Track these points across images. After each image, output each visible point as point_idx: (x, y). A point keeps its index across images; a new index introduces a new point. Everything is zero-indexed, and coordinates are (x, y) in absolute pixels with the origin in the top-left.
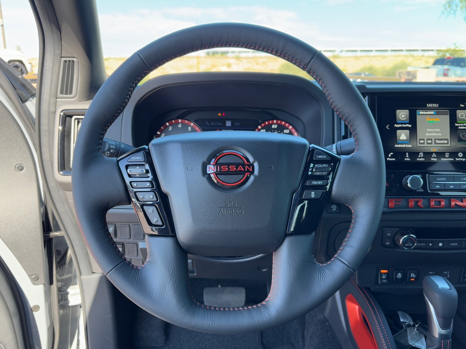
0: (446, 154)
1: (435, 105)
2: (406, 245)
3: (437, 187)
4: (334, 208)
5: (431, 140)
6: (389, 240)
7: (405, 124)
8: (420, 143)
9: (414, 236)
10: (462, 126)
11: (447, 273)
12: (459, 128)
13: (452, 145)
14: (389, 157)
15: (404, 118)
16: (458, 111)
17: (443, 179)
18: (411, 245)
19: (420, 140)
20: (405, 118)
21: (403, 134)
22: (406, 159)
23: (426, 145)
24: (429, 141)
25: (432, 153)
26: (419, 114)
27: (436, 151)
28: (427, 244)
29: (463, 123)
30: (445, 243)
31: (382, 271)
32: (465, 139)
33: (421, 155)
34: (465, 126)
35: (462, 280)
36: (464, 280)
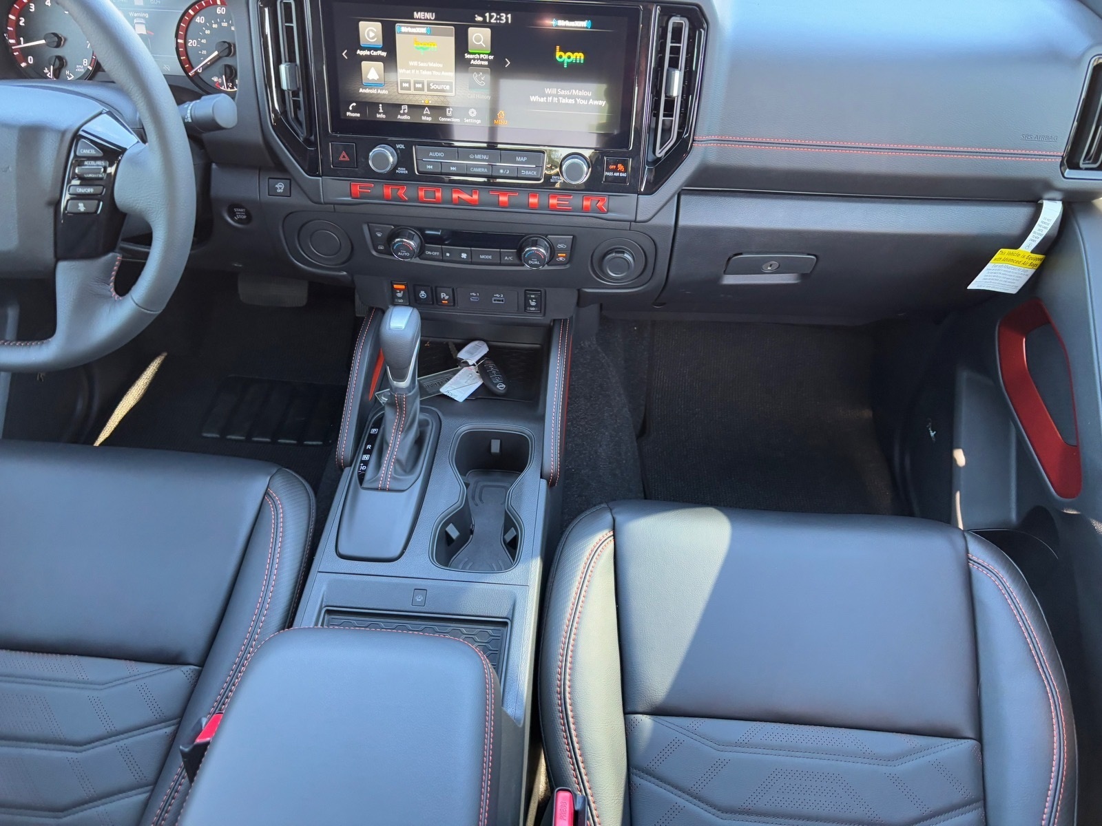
0: (448, 110)
1: (429, 16)
2: (399, 254)
3: (429, 167)
4: (280, 188)
5: (422, 82)
7: (376, 49)
8: (403, 88)
10: (478, 59)
11: (500, 297)
12: (472, 62)
13: (457, 93)
14: (349, 111)
15: (373, 38)
16: (470, 30)
17: (440, 154)
18: (407, 254)
19: (402, 81)
20: (376, 39)
21: (372, 69)
22: (378, 116)
23: (412, 92)
25: (423, 107)
26: (401, 33)
27: (430, 103)
28: (443, 253)
29: (479, 54)
30: (470, 254)
31: (395, 286)
32: (482, 83)
33: (404, 109)
34: (482, 60)
35: (525, 309)
36: (528, 308)
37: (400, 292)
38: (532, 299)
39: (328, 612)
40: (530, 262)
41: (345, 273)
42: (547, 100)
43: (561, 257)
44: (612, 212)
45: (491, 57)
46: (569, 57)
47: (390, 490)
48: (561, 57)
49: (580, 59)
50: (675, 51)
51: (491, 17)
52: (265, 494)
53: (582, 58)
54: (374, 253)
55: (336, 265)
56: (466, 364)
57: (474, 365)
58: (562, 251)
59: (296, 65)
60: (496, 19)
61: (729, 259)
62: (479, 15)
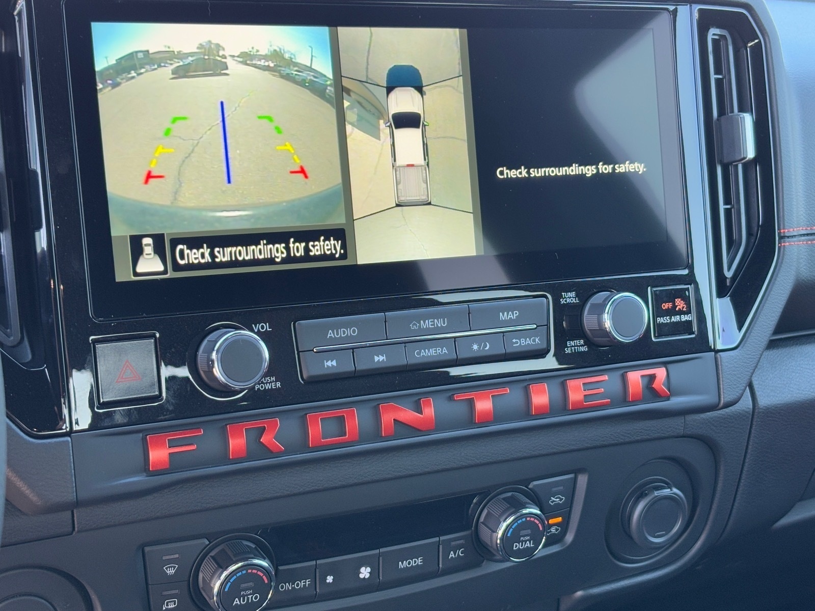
2: (234, 601)
3: (329, 363)
6: (176, 591)
9: (264, 563)
17: (349, 332)
18: (254, 598)
28: (319, 579)
30: (378, 565)
40: (517, 547)
43: (554, 526)
58: (555, 511)
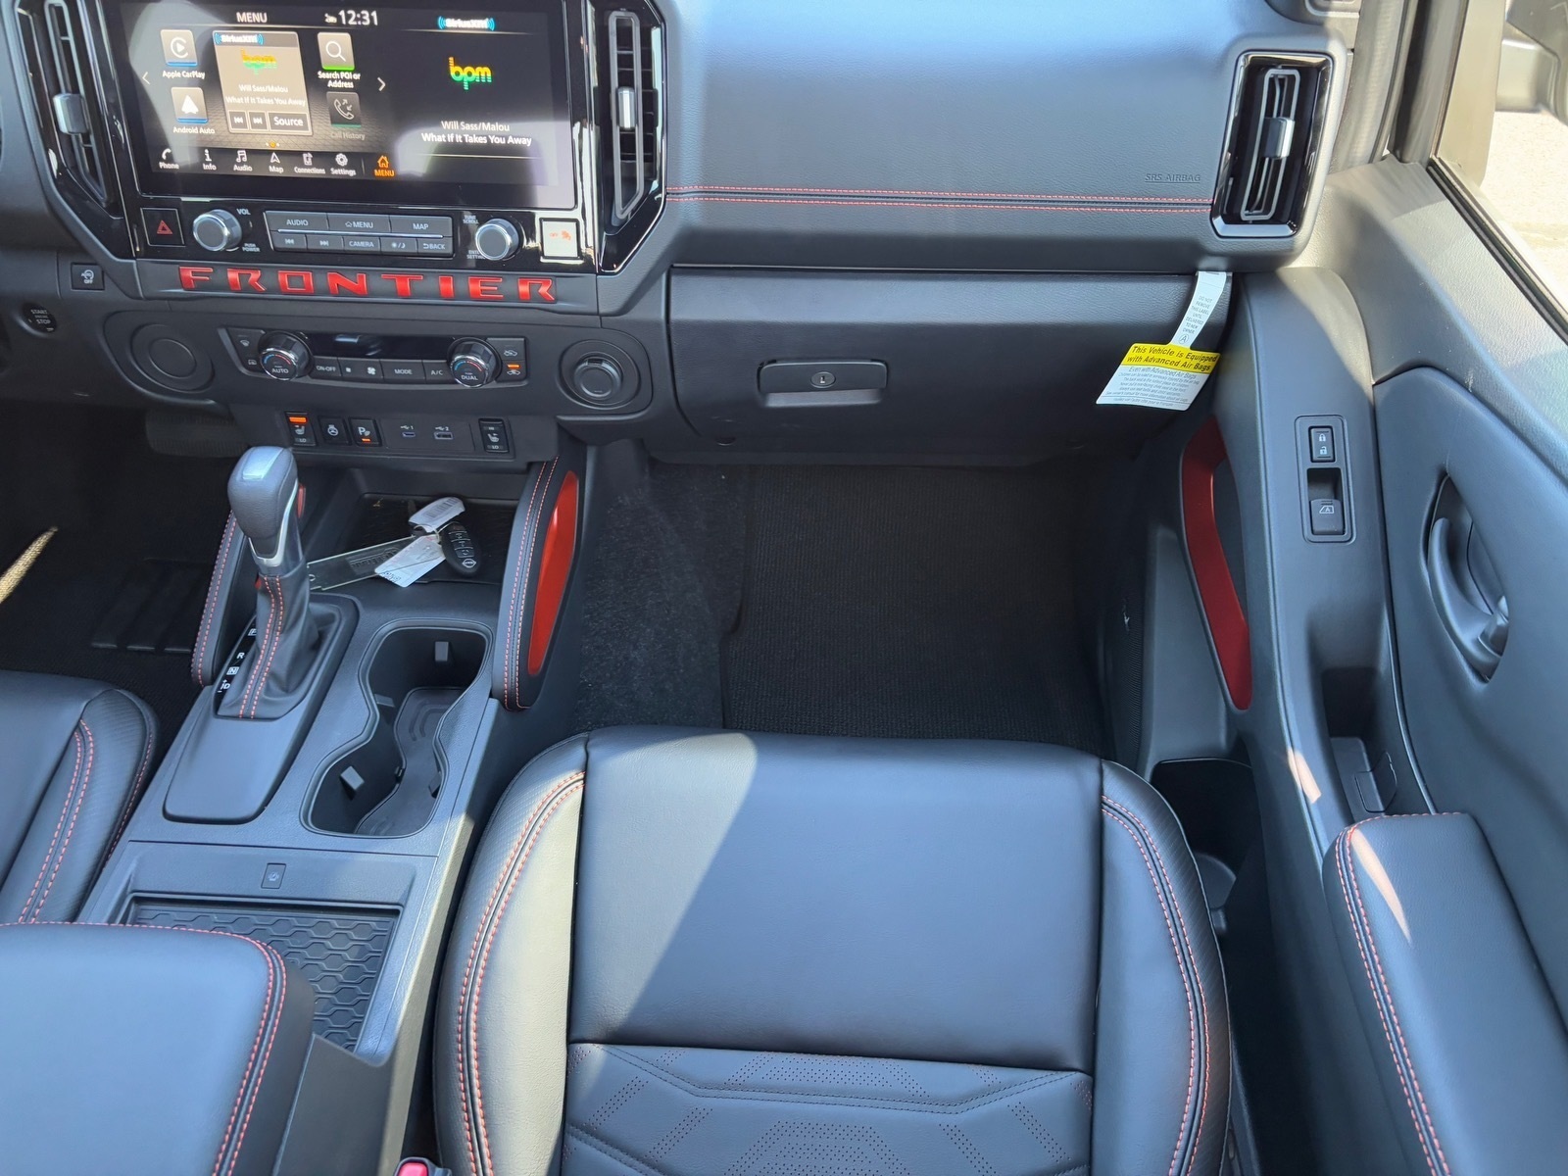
0: (305, 155)
1: (260, 17)
4: (89, 278)
5: (262, 115)
6: (253, 356)
7: (189, 69)
8: (235, 125)
10: (338, 80)
11: (445, 430)
12: (330, 84)
13: (316, 131)
14: (162, 160)
15: (183, 53)
16: (321, 36)
17: (302, 223)
18: (285, 371)
19: (233, 115)
20: (187, 54)
21: (187, 99)
22: (205, 167)
23: (249, 129)
24: (258, 121)
25: (269, 152)
26: (222, 44)
27: (279, 146)
28: (342, 369)
29: (339, 71)
30: (380, 368)
31: (292, 419)
32: (350, 116)
33: (242, 157)
34: (344, 80)
35: (485, 448)
36: (489, 446)
37: (300, 428)
38: (491, 432)
39: (138, 900)
40: (463, 377)
41: (212, 402)
42: (446, 139)
43: (514, 369)
44: (562, 300)
45: (357, 76)
46: (470, 74)
47: (256, 719)
48: (457, 74)
49: (486, 76)
50: (625, 61)
51: (348, 17)
52: (75, 730)
53: (489, 75)
54: (244, 370)
55: (194, 390)
56: (421, 531)
57: (433, 533)
58: (512, 360)
59: (81, 97)
60: (356, 19)
61: (759, 370)
62: (331, 14)
